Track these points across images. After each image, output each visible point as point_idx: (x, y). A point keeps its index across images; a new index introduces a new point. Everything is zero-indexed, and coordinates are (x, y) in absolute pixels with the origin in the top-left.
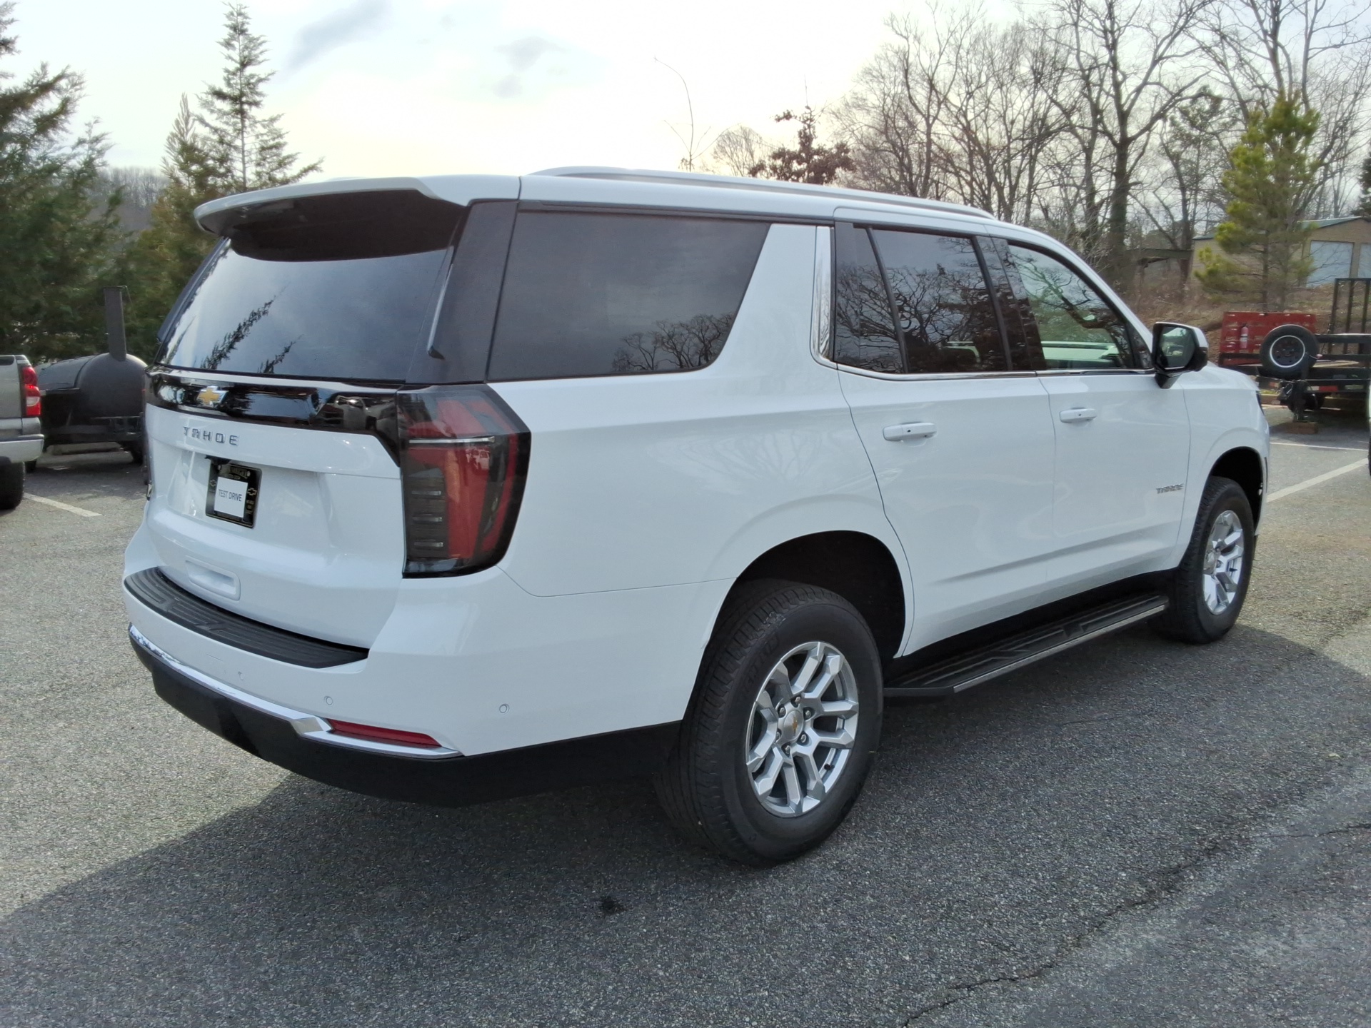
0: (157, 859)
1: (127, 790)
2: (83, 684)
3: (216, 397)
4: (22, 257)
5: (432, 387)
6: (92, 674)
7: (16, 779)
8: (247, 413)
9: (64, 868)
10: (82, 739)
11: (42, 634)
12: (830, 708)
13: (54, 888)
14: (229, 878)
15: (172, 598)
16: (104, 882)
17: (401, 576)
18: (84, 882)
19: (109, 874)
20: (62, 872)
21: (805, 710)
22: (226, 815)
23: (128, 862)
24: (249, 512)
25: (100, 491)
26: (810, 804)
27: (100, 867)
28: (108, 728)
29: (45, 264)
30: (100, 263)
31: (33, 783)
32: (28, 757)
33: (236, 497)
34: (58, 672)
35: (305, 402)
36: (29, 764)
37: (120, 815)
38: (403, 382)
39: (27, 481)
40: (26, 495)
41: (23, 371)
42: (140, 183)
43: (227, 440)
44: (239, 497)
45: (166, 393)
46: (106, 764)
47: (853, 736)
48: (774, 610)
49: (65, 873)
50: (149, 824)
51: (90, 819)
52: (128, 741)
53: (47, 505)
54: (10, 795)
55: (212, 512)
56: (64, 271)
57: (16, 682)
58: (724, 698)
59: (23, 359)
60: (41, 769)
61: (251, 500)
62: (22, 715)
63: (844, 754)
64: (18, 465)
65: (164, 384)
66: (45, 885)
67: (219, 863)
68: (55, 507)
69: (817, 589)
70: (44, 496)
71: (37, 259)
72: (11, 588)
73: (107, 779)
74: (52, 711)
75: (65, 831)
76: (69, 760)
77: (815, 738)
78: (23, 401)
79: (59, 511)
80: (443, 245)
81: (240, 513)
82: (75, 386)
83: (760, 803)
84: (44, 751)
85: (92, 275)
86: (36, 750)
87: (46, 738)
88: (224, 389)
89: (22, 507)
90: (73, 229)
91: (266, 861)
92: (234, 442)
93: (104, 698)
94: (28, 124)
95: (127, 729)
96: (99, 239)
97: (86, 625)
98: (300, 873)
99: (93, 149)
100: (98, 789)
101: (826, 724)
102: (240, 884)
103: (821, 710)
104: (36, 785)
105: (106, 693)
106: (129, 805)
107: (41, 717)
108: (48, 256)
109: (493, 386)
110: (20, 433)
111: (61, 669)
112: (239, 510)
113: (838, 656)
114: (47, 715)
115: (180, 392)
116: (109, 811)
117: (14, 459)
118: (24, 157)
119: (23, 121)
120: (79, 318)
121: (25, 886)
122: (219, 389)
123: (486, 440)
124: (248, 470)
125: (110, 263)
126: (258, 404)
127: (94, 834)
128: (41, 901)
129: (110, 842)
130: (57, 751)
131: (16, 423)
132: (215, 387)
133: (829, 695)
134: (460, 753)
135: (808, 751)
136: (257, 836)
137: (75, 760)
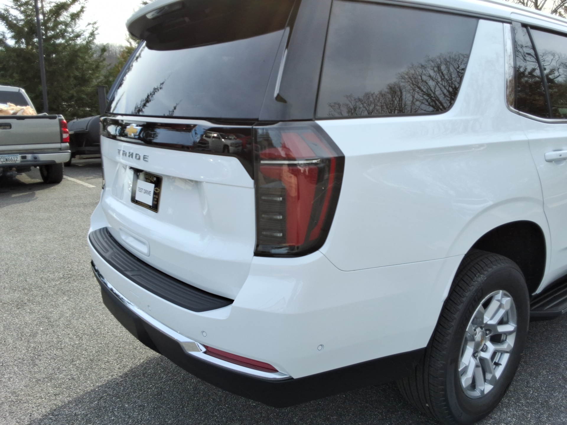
0: (105, 392)
1: (94, 342)
2: (79, 275)
3: (135, 131)
4: (66, 74)
5: (280, 123)
6: (83, 269)
7: (39, 332)
8: (155, 141)
9: (55, 395)
10: (74, 308)
11: (63, 246)
12: (501, 329)
13: (48, 410)
14: (144, 409)
15: (112, 249)
16: (76, 407)
17: (253, 254)
18: (64, 406)
19: (79, 401)
20: (54, 398)
21: (486, 330)
22: (144, 362)
23: (89, 393)
24: (155, 203)
25: (96, 176)
26: (488, 388)
27: (75, 396)
28: (88, 301)
29: (76, 78)
30: (98, 78)
31: (47, 334)
32: (47, 318)
33: (147, 192)
34: (68, 267)
35: (191, 133)
36: (47, 323)
37: (88, 358)
38: (257, 120)
39: (65, 170)
40: (64, 177)
41: (61, 121)
42: (117, 49)
43: (142, 158)
44: (149, 193)
45: (112, 129)
46: (85, 324)
47: (512, 345)
48: (479, 272)
49: (56, 399)
50: (103, 366)
51: (73, 361)
52: (97, 310)
53: (74, 182)
54: (35, 342)
55: (134, 200)
56: (83, 81)
57: (47, 272)
58: (450, 331)
59: (60, 116)
60: (52, 326)
61: (157, 196)
62: (47, 292)
63: (506, 357)
64: (60, 164)
65: (110, 124)
66: (44, 407)
67: (138, 397)
68: (77, 183)
69: (501, 257)
70: (73, 177)
71: (72, 75)
72: (52, 222)
73: (84, 334)
74: (62, 290)
75: (59, 369)
76: (67, 321)
77: (491, 347)
78: (61, 136)
79: (78, 185)
80: (281, 27)
81: (150, 203)
82: (86, 129)
83: (464, 393)
84: (55, 315)
85: (95, 82)
86: (51, 313)
87: (56, 306)
88: (140, 126)
89: (63, 182)
90: (87, 63)
91: (165, 397)
92: (146, 159)
93: (88, 283)
94: (68, 17)
95: (97, 302)
96: (97, 67)
97: (84, 242)
98: (183, 407)
99: (94, 27)
100: (79, 340)
101: (497, 339)
102: (150, 414)
103: (496, 329)
104: (48, 336)
105: (89, 280)
106: (94, 352)
107: (56, 294)
108: (76, 74)
109: (320, 123)
110: (60, 150)
111: (70, 266)
112: (149, 201)
113: (509, 298)
114: (59, 293)
115: (119, 128)
116: (83, 356)
117: (58, 161)
118: (65, 31)
119: (65, 15)
120: (90, 101)
121: (33, 408)
122: (137, 126)
123: (314, 161)
124: (155, 176)
125: (102, 78)
126: (162, 135)
127: (74, 372)
128: (40, 419)
129: (82, 378)
130: (61, 315)
131: (58, 145)
132: (134, 125)
133: (502, 322)
134: (290, 377)
135: (487, 355)
136: (161, 378)
137: (70, 321)
